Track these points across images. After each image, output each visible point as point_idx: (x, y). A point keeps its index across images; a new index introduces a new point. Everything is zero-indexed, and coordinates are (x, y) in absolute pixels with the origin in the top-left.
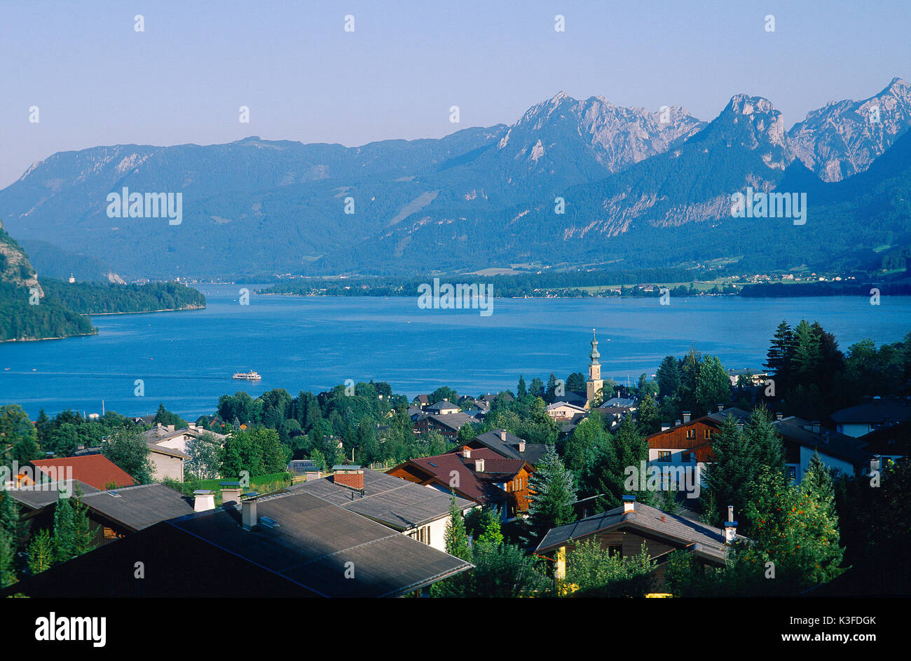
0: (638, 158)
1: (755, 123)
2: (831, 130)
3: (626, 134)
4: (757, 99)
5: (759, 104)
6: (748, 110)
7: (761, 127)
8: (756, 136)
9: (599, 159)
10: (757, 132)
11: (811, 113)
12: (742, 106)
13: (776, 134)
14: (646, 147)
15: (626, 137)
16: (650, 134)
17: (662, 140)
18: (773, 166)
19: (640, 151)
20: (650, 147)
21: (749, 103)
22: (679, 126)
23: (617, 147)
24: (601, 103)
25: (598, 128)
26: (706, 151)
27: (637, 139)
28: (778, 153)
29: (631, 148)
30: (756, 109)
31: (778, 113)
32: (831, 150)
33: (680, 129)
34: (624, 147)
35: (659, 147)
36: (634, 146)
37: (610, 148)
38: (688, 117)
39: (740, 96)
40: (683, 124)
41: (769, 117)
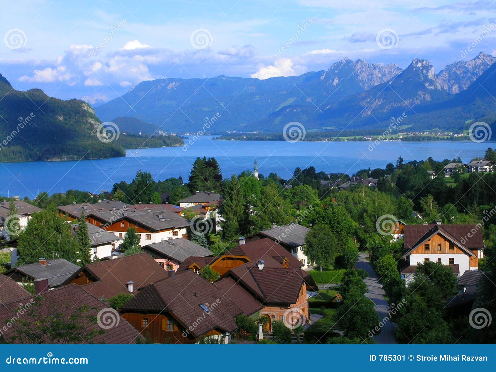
0: (376, 84)
1: (422, 70)
2: (455, 73)
3: (372, 74)
4: (423, 60)
5: (424, 63)
6: (419, 65)
7: (424, 72)
8: (423, 75)
9: (361, 85)
10: (423, 74)
11: (447, 66)
12: (417, 63)
13: (430, 75)
14: (380, 80)
15: (372, 76)
16: (382, 75)
17: (387, 77)
18: (429, 88)
19: (378, 81)
20: (382, 80)
21: (420, 62)
22: (394, 71)
23: (368, 80)
24: (362, 62)
25: (361, 72)
26: (402, 82)
27: (376, 76)
28: (431, 82)
29: (374, 80)
30: (423, 64)
31: (431, 66)
32: (455, 81)
33: (394, 73)
34: (371, 80)
35: (385, 80)
36: (375, 79)
37: (366, 80)
38: (397, 68)
39: (416, 59)
40: (395, 70)
41: (428, 68)
